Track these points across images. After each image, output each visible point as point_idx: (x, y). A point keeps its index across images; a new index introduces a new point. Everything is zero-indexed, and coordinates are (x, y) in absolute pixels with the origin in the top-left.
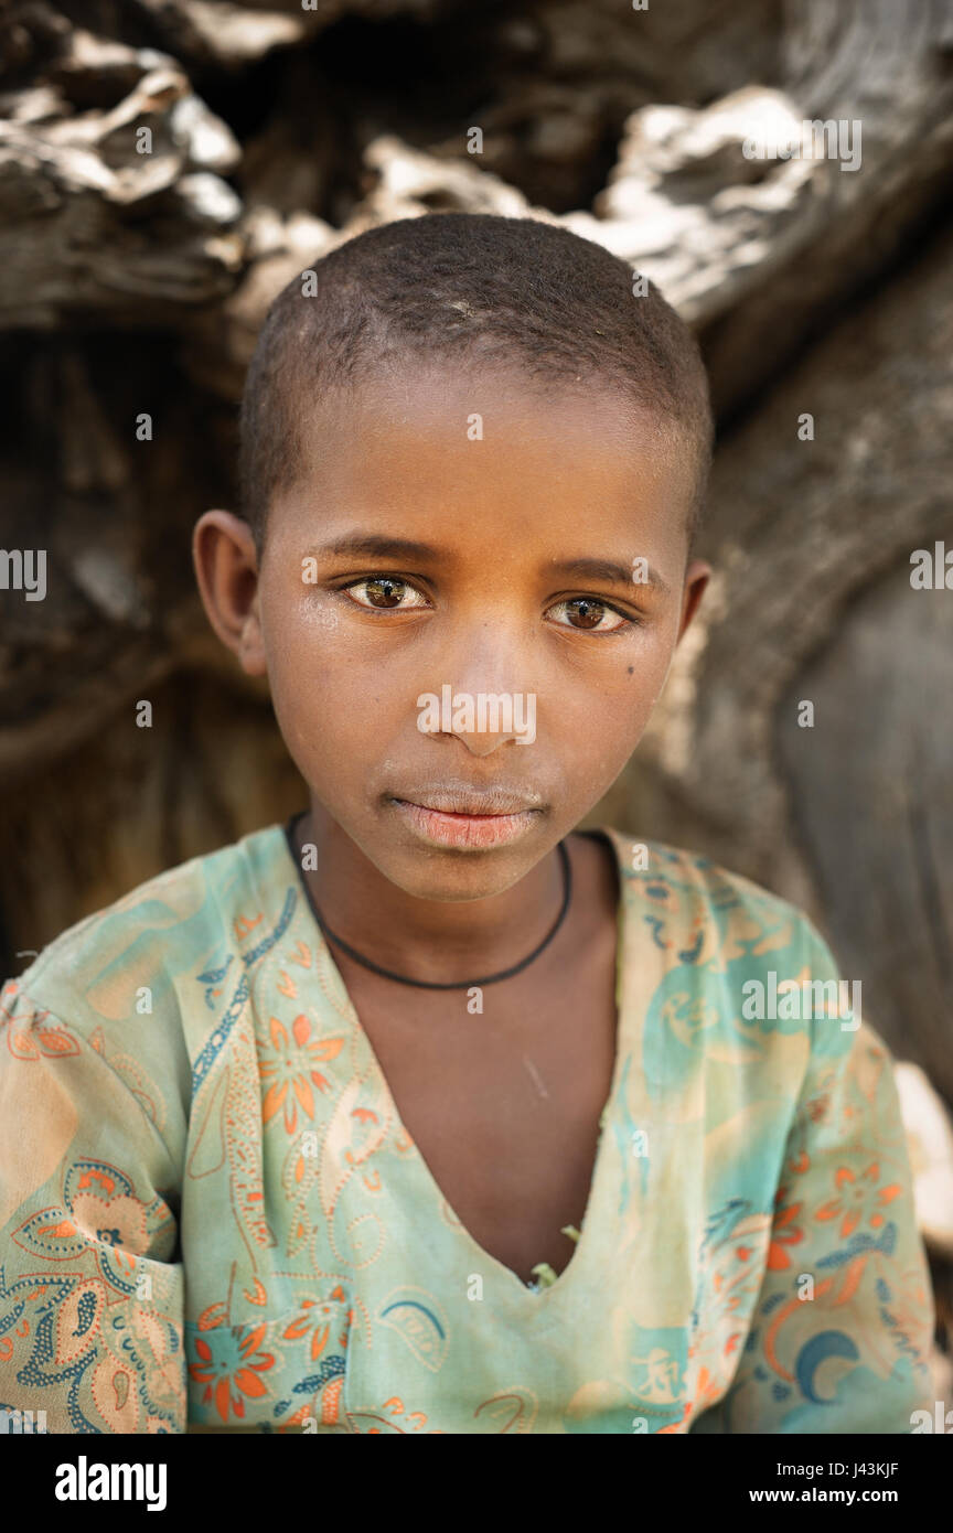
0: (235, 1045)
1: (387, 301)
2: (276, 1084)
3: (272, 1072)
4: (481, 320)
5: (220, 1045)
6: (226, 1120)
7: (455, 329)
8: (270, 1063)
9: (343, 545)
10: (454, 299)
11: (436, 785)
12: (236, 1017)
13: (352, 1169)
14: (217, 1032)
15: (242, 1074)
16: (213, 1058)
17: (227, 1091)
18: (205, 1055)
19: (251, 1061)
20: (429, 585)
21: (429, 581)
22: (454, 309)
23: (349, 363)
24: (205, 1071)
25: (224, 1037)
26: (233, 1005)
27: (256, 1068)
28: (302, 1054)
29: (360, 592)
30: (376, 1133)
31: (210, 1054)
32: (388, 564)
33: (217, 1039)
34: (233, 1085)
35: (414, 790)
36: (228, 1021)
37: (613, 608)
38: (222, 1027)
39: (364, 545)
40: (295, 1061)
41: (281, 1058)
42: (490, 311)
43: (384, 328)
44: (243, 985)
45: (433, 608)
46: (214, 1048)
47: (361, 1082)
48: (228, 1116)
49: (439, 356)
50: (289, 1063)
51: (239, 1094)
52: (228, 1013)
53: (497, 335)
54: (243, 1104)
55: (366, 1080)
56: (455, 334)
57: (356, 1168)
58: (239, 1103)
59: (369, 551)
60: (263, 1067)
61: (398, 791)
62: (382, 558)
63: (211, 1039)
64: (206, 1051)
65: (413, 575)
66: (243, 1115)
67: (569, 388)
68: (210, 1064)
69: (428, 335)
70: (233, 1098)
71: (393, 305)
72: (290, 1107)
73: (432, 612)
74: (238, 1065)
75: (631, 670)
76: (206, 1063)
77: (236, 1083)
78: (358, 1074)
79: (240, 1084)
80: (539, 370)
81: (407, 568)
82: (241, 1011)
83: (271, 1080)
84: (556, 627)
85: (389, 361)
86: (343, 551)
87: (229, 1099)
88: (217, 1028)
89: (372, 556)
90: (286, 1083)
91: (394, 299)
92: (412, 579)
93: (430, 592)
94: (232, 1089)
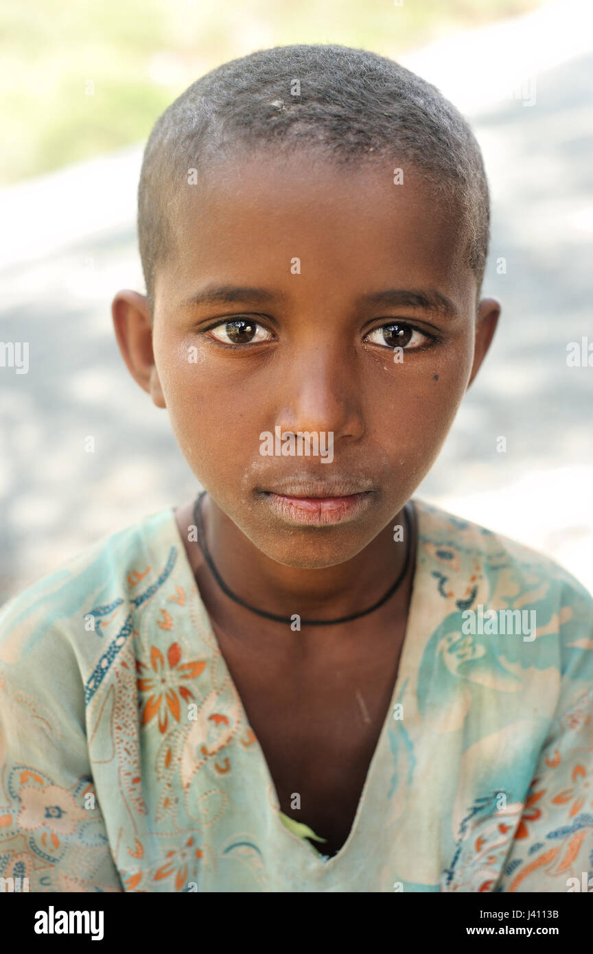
0: (117, 670)
1: (223, 107)
2: (152, 698)
3: (150, 688)
4: (293, 112)
5: (107, 668)
6: (115, 726)
7: (274, 121)
8: (150, 680)
9: (203, 296)
10: (272, 100)
11: (291, 478)
12: (120, 647)
13: (206, 759)
14: (105, 656)
15: (124, 691)
16: (102, 677)
17: (114, 703)
18: (96, 674)
19: (130, 682)
20: (272, 322)
21: (272, 318)
22: (271, 107)
23: (196, 157)
24: (96, 687)
25: (110, 662)
26: (118, 637)
27: (134, 686)
28: (174, 672)
29: (221, 333)
30: (225, 732)
31: (100, 674)
32: (237, 307)
33: (105, 663)
34: (118, 700)
35: (276, 483)
36: (113, 649)
37: (417, 329)
38: (109, 653)
39: (218, 294)
40: (168, 679)
41: (158, 677)
42: (299, 105)
43: (221, 127)
44: (129, 623)
45: (277, 341)
46: (102, 670)
47: (218, 694)
48: (116, 723)
49: (263, 142)
50: (163, 681)
51: (123, 707)
52: (114, 642)
53: (306, 122)
54: (126, 713)
55: (221, 693)
56: (273, 124)
57: (209, 758)
58: (123, 713)
59: (222, 298)
60: (140, 685)
61: (264, 485)
62: (232, 303)
63: (100, 662)
64: (96, 672)
65: (259, 314)
66: (127, 721)
67: (365, 157)
68: (100, 681)
69: (253, 127)
70: (120, 710)
71: (227, 109)
72: (163, 714)
73: (277, 344)
74: (121, 685)
75: (436, 377)
76: (96, 681)
77: (120, 698)
78: (215, 688)
79: (124, 698)
80: (340, 145)
81: (253, 309)
82: (124, 644)
83: (147, 695)
84: (373, 347)
85: (225, 150)
86: (203, 300)
87: (116, 710)
88: (105, 653)
89: (224, 302)
90: (161, 696)
91: (228, 104)
92: (258, 318)
93: (275, 328)
94: (118, 702)
